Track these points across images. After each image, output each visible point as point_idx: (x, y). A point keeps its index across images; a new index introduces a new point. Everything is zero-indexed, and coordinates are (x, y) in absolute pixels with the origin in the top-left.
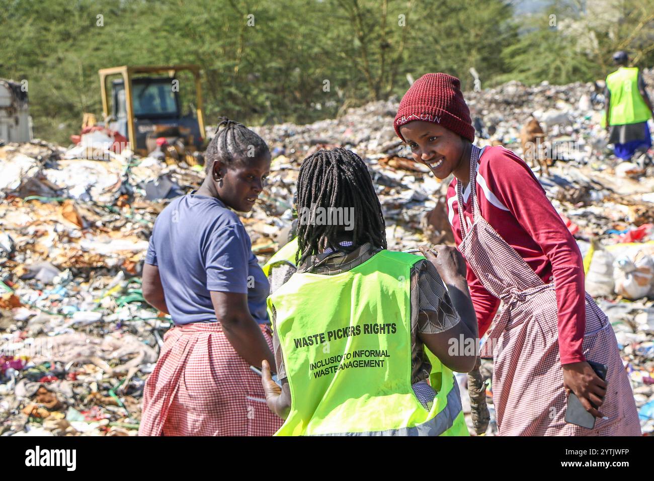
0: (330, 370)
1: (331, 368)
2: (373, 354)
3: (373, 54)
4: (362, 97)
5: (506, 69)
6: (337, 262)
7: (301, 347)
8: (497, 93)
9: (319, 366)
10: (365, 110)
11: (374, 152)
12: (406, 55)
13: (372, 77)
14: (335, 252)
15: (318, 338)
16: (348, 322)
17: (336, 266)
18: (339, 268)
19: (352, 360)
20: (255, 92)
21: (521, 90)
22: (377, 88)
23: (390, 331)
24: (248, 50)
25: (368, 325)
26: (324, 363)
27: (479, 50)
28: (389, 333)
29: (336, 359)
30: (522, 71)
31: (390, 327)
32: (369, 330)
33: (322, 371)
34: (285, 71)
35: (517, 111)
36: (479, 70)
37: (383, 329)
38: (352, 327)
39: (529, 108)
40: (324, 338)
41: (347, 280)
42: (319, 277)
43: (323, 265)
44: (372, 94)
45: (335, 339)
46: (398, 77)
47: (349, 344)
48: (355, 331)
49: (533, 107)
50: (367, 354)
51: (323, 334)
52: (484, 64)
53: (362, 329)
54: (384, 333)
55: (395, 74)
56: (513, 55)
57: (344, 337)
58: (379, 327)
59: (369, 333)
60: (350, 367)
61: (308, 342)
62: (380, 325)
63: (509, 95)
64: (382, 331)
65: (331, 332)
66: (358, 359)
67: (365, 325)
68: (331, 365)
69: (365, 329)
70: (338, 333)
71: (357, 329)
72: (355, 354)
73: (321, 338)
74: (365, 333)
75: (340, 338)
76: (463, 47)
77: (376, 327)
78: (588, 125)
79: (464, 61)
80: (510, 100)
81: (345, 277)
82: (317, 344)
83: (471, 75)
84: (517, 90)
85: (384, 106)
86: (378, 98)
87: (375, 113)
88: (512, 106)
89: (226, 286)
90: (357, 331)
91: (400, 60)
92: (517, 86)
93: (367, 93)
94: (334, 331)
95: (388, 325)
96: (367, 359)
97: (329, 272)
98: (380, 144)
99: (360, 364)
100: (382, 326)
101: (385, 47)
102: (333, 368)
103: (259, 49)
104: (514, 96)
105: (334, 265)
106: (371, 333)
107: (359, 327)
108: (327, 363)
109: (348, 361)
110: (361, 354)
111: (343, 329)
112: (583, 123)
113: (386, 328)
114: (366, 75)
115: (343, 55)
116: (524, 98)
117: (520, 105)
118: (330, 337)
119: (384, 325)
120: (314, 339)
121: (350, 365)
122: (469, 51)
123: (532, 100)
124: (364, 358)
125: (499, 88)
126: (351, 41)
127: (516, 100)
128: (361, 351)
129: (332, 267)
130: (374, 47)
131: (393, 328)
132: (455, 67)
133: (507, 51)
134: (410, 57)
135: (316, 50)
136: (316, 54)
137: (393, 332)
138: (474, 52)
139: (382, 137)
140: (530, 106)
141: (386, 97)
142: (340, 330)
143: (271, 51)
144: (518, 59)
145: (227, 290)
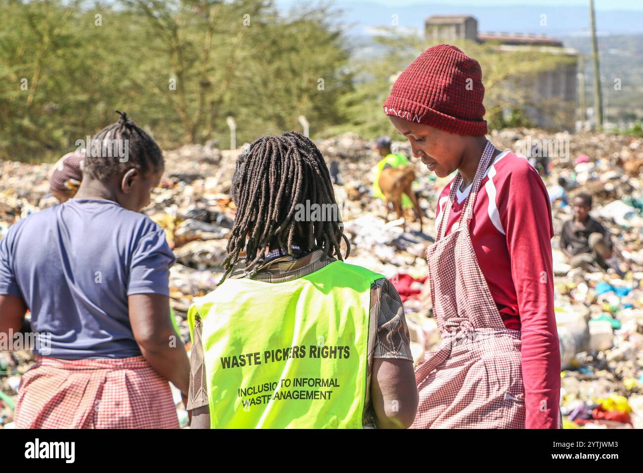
0: (262, 399)
1: (264, 396)
2: (319, 383)
3: (192, 92)
4: (176, 140)
5: (339, 120)
6: (283, 267)
7: (229, 367)
8: (331, 145)
9: (250, 393)
10: (179, 154)
11: (213, 192)
12: (227, 98)
13: (188, 118)
14: (281, 256)
15: (253, 358)
16: (291, 342)
17: (281, 273)
18: (284, 275)
19: (291, 389)
20: (50, 125)
21: (358, 144)
22: (194, 131)
23: (343, 356)
24: (45, 77)
25: (315, 347)
26: (256, 390)
27: (312, 98)
28: (340, 358)
29: (270, 386)
30: (357, 124)
31: (343, 351)
32: (316, 353)
33: (253, 399)
34: (87, 106)
35: (352, 166)
36: (310, 119)
37: (335, 352)
38: (295, 347)
39: (366, 163)
40: (259, 358)
41: (294, 290)
42: (260, 285)
43: (264, 270)
44: (188, 137)
45: (273, 361)
46: (218, 122)
47: (288, 368)
48: (299, 352)
49: (370, 163)
50: (311, 383)
51: (258, 354)
52: (316, 114)
53: (307, 351)
54: (335, 357)
55: (215, 116)
56: (350, 104)
57: (284, 359)
58: (329, 350)
59: (315, 357)
60: (289, 398)
61: (239, 361)
62: (331, 347)
63: (344, 149)
64: (333, 355)
65: (268, 352)
66: (299, 388)
67: (312, 347)
68: (264, 393)
69: (311, 352)
70: (276, 354)
71: (302, 351)
72: (297, 382)
73: (256, 359)
74: (311, 356)
75: (279, 360)
76: (295, 91)
77: (325, 350)
78: (433, 186)
79: (293, 108)
80: (345, 153)
81: (290, 286)
82: (250, 364)
83: (299, 124)
84: (354, 143)
85: (201, 151)
86: (194, 141)
87: (190, 158)
88: (347, 160)
89: (150, 286)
90: (300, 352)
91: (220, 101)
92: (353, 138)
93: (182, 135)
94: (273, 351)
95: (340, 348)
96: (310, 389)
97: (272, 280)
98: (220, 183)
99: (301, 395)
100: (333, 349)
101: (206, 85)
102: (266, 398)
103: (59, 78)
104: (349, 150)
105: (278, 271)
106: (319, 357)
107: (304, 347)
108: (260, 390)
109: (286, 389)
110: (304, 382)
111: (284, 349)
112: (427, 184)
113: (338, 351)
114: (182, 115)
115: (156, 91)
116: (361, 153)
117: (355, 159)
118: (266, 358)
119: (335, 347)
120: (247, 359)
121: (289, 395)
122: (299, 97)
123: (369, 156)
124: (306, 387)
125: (332, 140)
126: (167, 77)
127: (352, 154)
128: (304, 379)
129: (277, 274)
130: (193, 86)
131: (346, 351)
132: (283, 114)
133: (343, 99)
134: (232, 99)
135: (126, 83)
136: (126, 88)
137: (346, 357)
138: (305, 99)
139: (223, 175)
140: (367, 161)
141: (203, 141)
142: (279, 351)
143: (74, 80)
144: (355, 109)
145: (151, 291)
